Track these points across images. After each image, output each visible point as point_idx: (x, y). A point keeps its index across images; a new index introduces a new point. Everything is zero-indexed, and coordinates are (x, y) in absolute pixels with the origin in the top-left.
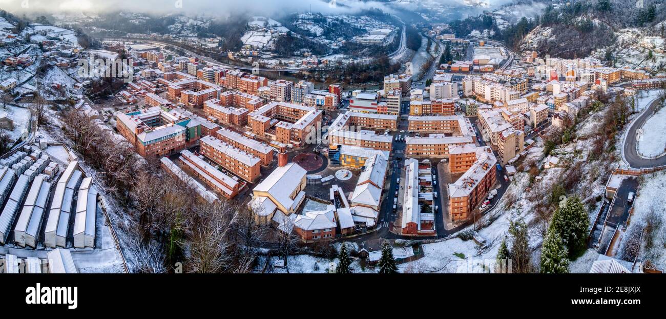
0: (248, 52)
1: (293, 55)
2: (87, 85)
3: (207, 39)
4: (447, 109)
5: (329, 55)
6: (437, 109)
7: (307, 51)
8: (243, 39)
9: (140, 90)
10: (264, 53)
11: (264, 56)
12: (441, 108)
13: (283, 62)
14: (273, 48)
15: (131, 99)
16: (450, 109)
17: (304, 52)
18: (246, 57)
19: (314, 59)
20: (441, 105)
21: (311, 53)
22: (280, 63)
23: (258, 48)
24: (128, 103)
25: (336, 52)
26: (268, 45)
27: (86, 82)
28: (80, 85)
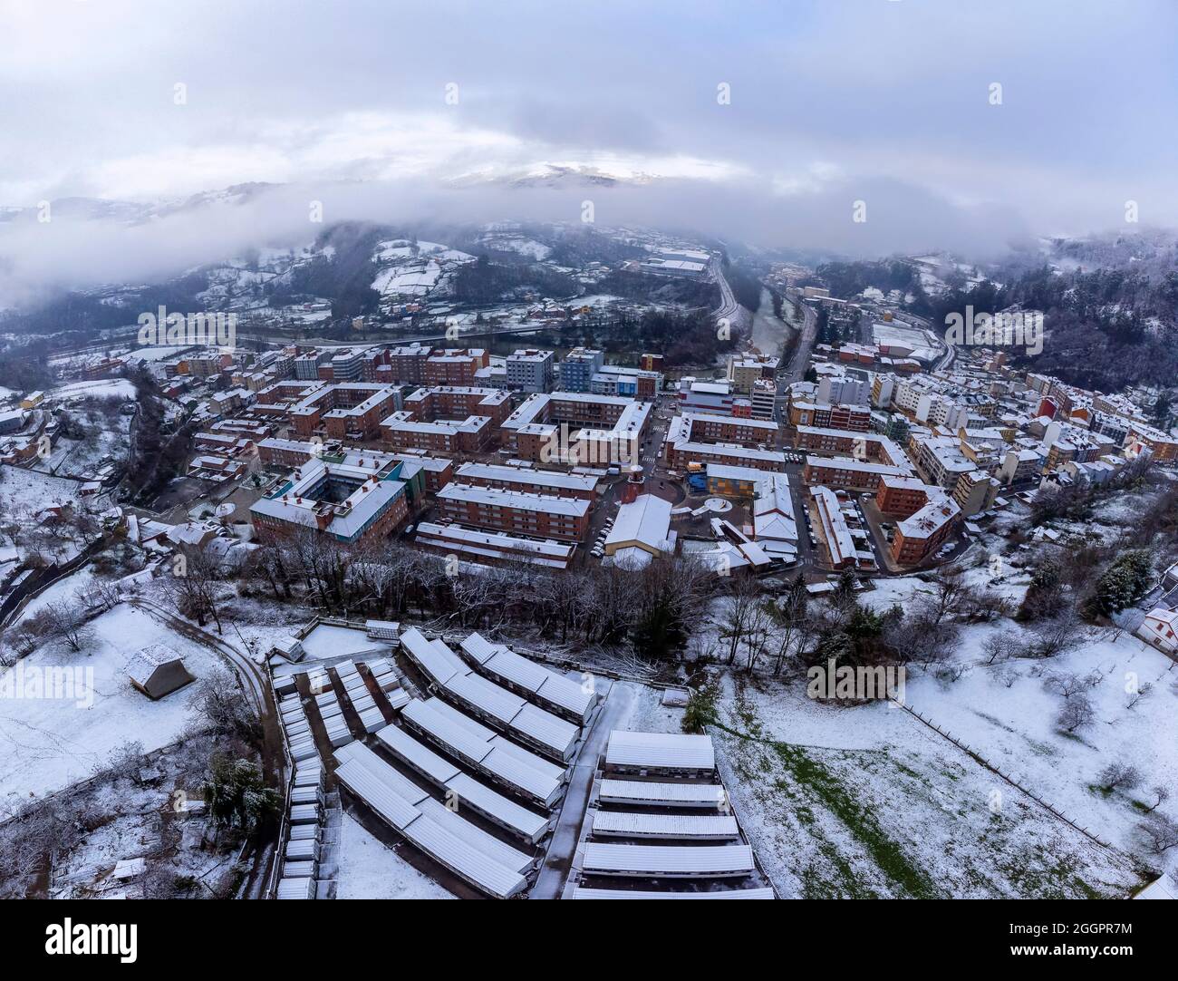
0: (397, 307)
1: (501, 301)
2: (111, 477)
3: (295, 307)
4: (857, 422)
5: (579, 297)
6: (841, 420)
7: (530, 291)
8: (376, 286)
9: (236, 441)
10: (433, 304)
11: (435, 311)
12: (847, 420)
13: (486, 316)
14: (450, 291)
15: (231, 469)
16: (862, 422)
17: (524, 293)
18: (398, 318)
19: (551, 305)
20: (848, 415)
21: (538, 294)
22: (480, 320)
23: (416, 296)
24: (231, 480)
25: (592, 290)
26: (437, 288)
27: (102, 472)
28: (95, 486)
